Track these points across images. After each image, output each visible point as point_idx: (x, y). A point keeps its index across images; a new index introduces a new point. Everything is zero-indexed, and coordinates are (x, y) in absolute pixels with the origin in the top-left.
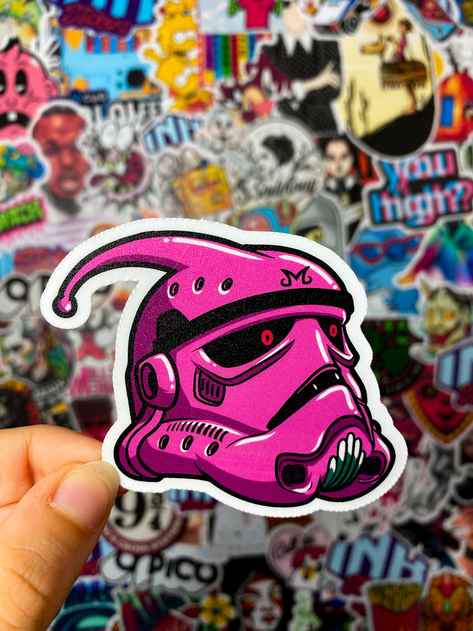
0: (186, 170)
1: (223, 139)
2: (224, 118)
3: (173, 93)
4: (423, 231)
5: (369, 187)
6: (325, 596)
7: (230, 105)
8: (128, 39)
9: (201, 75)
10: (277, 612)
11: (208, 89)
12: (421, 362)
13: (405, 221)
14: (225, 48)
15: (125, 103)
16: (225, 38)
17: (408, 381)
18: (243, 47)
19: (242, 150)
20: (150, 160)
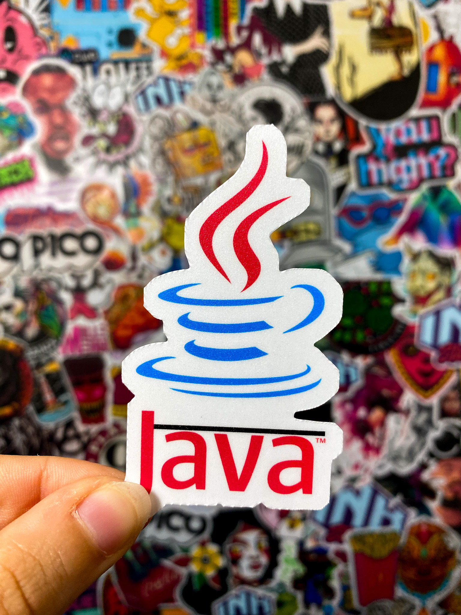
0: (177, 132)
1: (214, 100)
2: (215, 80)
3: (164, 54)
4: (407, 195)
5: (356, 151)
6: (310, 544)
7: (221, 67)
9: (191, 36)
10: (264, 560)
11: (199, 51)
12: (403, 321)
13: (390, 185)
14: (216, 9)
15: (116, 63)
17: (390, 339)
18: (233, 9)
19: (233, 113)
20: (141, 121)
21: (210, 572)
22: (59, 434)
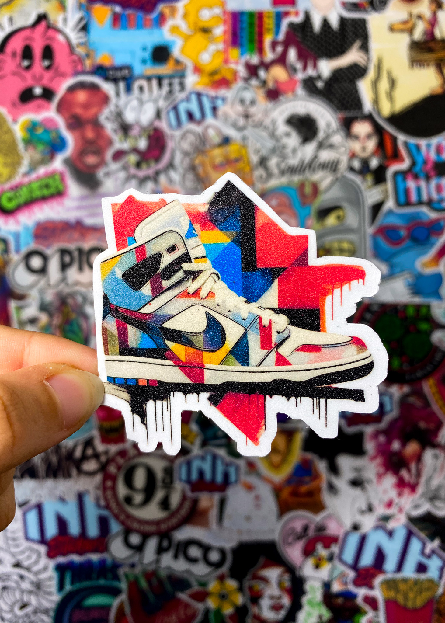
0: (208, 146)
1: (247, 116)
2: (248, 95)
3: (197, 70)
5: (394, 168)
6: (336, 587)
7: (254, 82)
8: (154, 15)
9: (225, 51)
10: (286, 601)
11: (233, 66)
12: (443, 349)
13: (430, 203)
14: (251, 24)
15: (149, 79)
16: (251, 15)
17: (429, 369)
18: (269, 24)
19: (266, 128)
20: (172, 136)
21: (228, 610)
22: (78, 453)
